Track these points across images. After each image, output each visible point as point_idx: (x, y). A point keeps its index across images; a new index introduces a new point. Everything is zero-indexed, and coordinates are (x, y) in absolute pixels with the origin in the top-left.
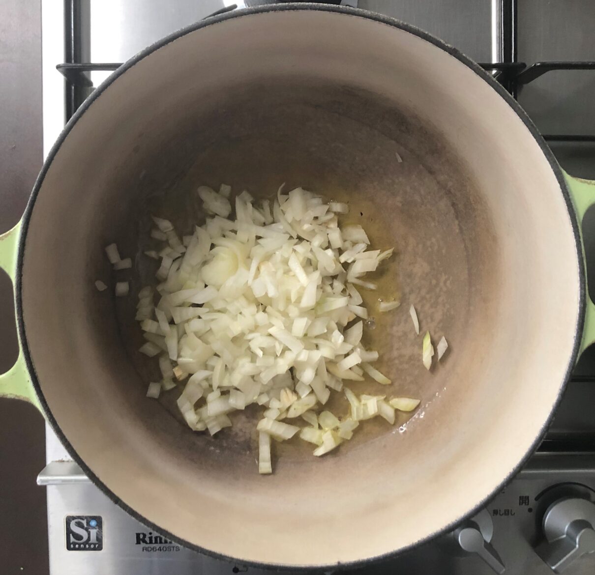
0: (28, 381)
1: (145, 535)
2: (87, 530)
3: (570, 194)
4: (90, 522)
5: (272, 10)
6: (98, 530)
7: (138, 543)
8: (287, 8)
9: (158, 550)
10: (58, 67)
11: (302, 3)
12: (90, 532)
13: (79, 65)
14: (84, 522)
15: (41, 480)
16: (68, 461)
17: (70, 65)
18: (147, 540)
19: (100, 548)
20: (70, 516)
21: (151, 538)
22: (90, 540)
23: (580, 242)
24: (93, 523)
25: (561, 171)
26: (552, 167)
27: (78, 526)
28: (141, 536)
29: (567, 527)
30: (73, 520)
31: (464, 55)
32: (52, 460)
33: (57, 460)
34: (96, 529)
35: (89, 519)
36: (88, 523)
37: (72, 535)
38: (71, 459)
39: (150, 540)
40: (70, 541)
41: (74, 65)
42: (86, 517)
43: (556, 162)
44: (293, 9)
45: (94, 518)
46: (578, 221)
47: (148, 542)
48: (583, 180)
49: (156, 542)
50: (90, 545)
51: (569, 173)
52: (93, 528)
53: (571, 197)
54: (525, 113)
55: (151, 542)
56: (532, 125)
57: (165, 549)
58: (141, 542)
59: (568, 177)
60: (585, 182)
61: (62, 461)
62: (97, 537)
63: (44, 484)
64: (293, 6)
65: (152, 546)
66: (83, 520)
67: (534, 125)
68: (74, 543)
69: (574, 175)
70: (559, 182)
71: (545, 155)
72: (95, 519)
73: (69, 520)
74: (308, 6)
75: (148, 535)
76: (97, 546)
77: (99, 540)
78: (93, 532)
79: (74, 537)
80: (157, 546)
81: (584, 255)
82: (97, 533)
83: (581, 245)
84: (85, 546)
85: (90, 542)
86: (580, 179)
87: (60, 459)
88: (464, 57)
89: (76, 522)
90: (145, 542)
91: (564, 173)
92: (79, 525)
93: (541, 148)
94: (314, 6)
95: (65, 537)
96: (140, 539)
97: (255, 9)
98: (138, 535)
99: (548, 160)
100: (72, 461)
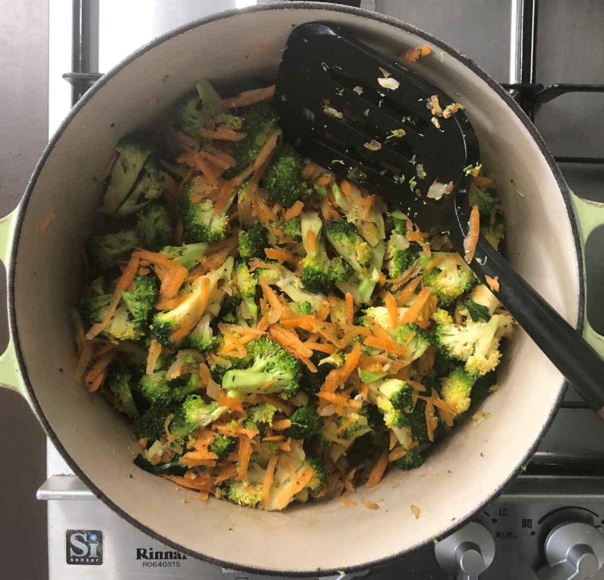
0: (17, 371)
1: (145, 551)
2: (87, 544)
3: (575, 214)
4: (90, 536)
5: (287, 8)
6: (98, 544)
7: (139, 558)
8: (302, 6)
9: (159, 565)
10: (65, 76)
11: (318, 3)
12: (90, 546)
13: (86, 74)
14: (85, 537)
15: (41, 494)
16: (69, 476)
17: (78, 74)
18: (148, 555)
19: (100, 562)
20: (71, 530)
21: (151, 554)
22: (90, 555)
23: (582, 263)
24: (93, 538)
25: (568, 191)
26: (560, 187)
27: (79, 541)
28: (142, 552)
29: (568, 551)
30: (73, 534)
31: (479, 67)
32: (52, 474)
33: (58, 474)
34: (96, 543)
35: (89, 534)
36: (88, 538)
37: (73, 549)
38: (73, 473)
39: (151, 556)
40: (70, 554)
41: (81, 74)
42: (86, 532)
43: (564, 182)
44: (309, 8)
45: (94, 532)
46: (581, 243)
47: (149, 557)
48: (589, 201)
49: (157, 558)
50: (90, 559)
51: (575, 194)
52: (93, 542)
53: (576, 218)
54: (537, 130)
55: (151, 558)
56: (543, 143)
57: (165, 565)
58: (142, 557)
59: (575, 198)
60: (592, 204)
61: (63, 475)
62: (97, 552)
63: (44, 498)
64: (308, 4)
65: (152, 561)
66: (83, 534)
67: (545, 143)
68: (74, 557)
69: (581, 196)
70: (566, 203)
71: (554, 174)
72: (95, 534)
73: (69, 534)
74: (323, 6)
75: (149, 551)
76: (97, 560)
77: (100, 554)
78: (94, 547)
79: (74, 551)
80: (158, 561)
81: (585, 277)
82: (97, 548)
83: (582, 267)
84: (85, 560)
85: (90, 556)
86: (587, 200)
87: (61, 473)
88: (478, 69)
89: (76, 537)
90: (145, 557)
91: (571, 193)
92: (80, 539)
93: (550, 167)
94: (330, 6)
95: (65, 551)
96: (140, 554)
97: (269, 6)
98: (139, 550)
99: (556, 179)
100: (72, 476)
